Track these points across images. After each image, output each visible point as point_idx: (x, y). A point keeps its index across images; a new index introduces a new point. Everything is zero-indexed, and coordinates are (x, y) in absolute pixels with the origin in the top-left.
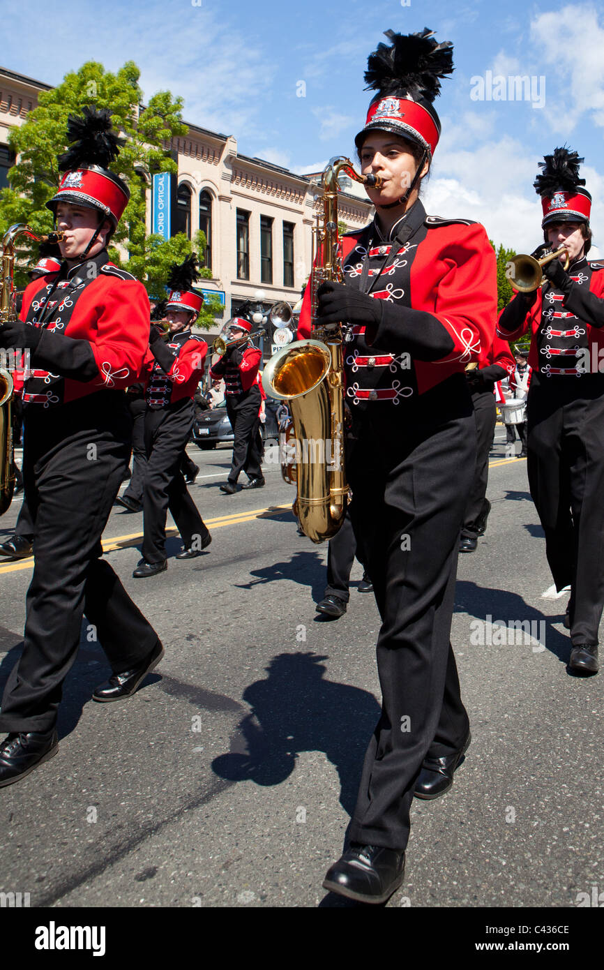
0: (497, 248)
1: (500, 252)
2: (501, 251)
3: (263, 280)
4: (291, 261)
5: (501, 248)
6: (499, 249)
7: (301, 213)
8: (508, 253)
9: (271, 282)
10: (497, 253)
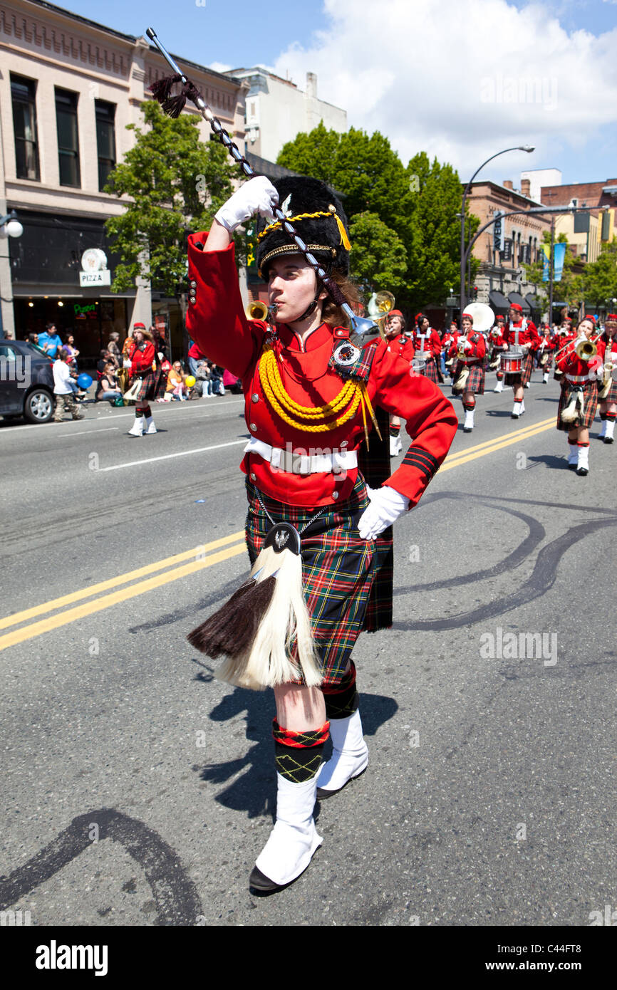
0: (431, 162)
1: (434, 166)
2: (436, 164)
3: (64, 181)
4: (112, 158)
5: (435, 161)
6: (433, 163)
7: (126, 89)
8: (444, 168)
9: (78, 185)
10: (431, 168)
